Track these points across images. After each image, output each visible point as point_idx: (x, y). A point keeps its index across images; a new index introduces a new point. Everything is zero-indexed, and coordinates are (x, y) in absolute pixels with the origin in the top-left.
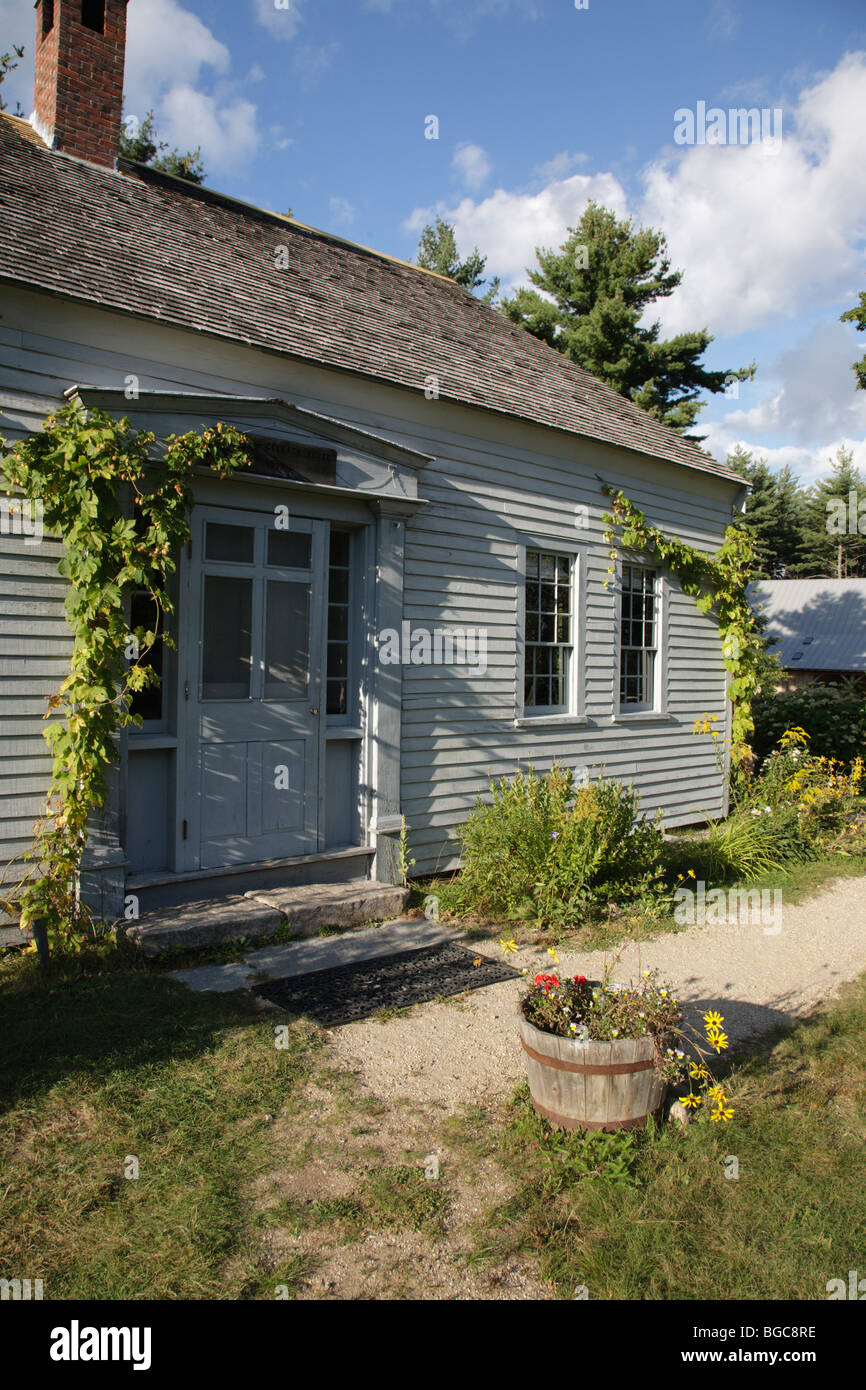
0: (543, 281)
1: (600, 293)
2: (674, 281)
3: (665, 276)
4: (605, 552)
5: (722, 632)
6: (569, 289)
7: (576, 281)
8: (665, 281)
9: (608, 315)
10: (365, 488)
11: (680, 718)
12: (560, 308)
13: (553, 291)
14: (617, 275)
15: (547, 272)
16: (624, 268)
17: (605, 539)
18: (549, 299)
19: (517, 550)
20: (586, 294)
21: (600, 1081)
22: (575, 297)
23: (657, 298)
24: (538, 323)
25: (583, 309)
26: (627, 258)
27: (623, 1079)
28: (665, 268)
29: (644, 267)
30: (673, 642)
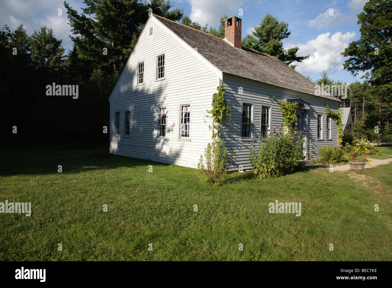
0: (256, 34)
1: (271, 38)
2: (289, 34)
3: (287, 33)
4: (325, 114)
5: (338, 126)
6: (262, 36)
7: (264, 34)
8: (286, 34)
9: (275, 45)
10: (305, 108)
11: (333, 140)
12: (260, 41)
13: (258, 37)
14: (275, 33)
15: (257, 32)
16: (277, 31)
17: (325, 112)
18: (257, 39)
19: (317, 115)
20: (267, 38)
21: (360, 166)
22: (265, 38)
23: (284, 38)
24: (256, 46)
25: (266, 41)
26: (278, 29)
27: (362, 165)
28: (287, 31)
29: (282, 31)
30: (332, 128)
